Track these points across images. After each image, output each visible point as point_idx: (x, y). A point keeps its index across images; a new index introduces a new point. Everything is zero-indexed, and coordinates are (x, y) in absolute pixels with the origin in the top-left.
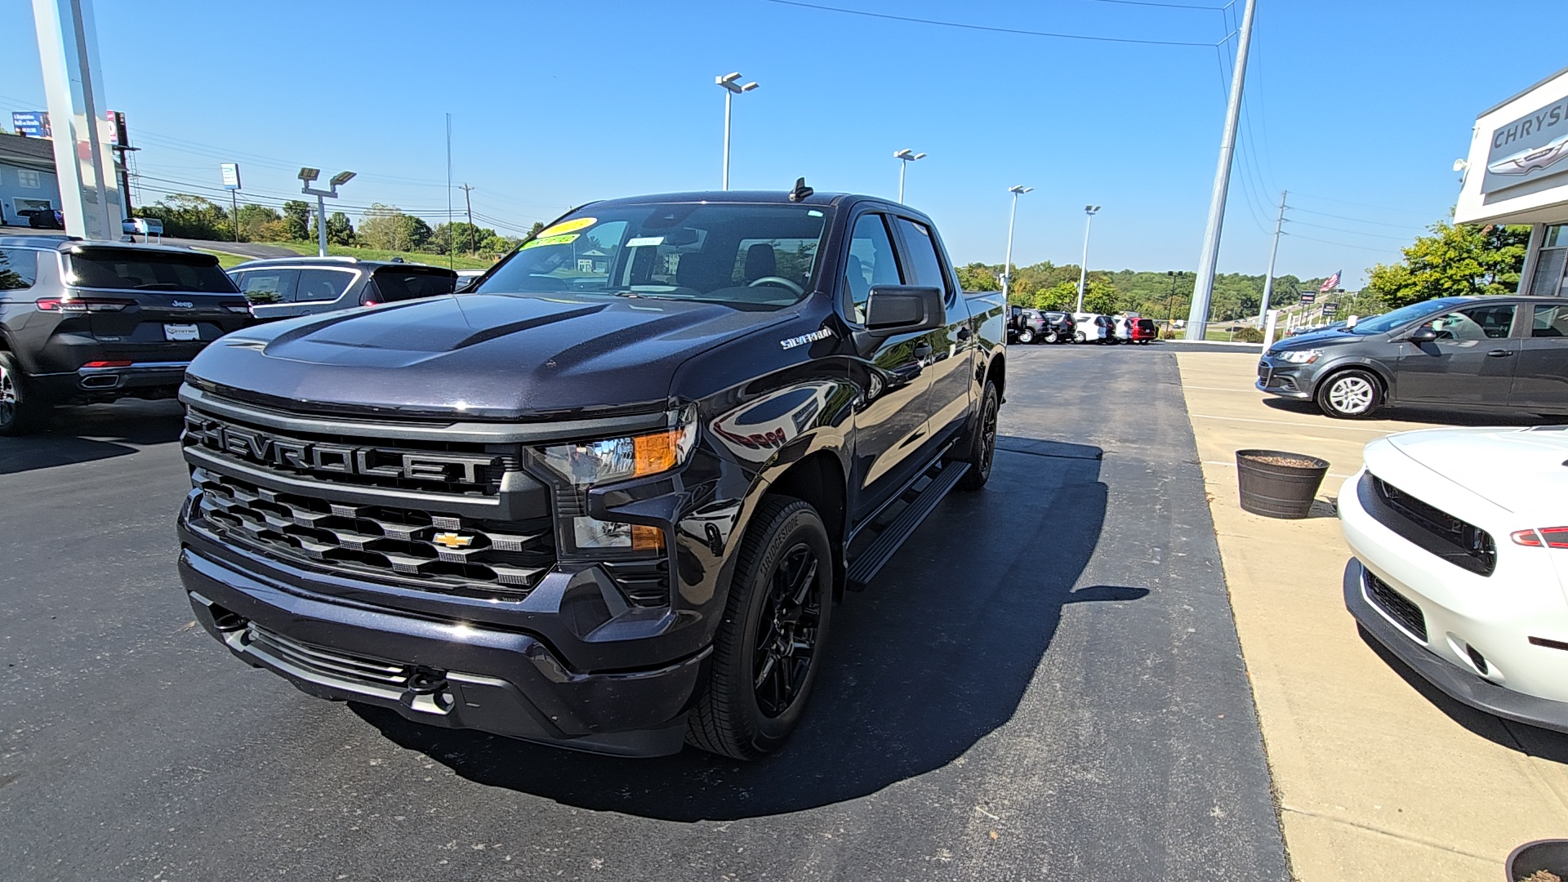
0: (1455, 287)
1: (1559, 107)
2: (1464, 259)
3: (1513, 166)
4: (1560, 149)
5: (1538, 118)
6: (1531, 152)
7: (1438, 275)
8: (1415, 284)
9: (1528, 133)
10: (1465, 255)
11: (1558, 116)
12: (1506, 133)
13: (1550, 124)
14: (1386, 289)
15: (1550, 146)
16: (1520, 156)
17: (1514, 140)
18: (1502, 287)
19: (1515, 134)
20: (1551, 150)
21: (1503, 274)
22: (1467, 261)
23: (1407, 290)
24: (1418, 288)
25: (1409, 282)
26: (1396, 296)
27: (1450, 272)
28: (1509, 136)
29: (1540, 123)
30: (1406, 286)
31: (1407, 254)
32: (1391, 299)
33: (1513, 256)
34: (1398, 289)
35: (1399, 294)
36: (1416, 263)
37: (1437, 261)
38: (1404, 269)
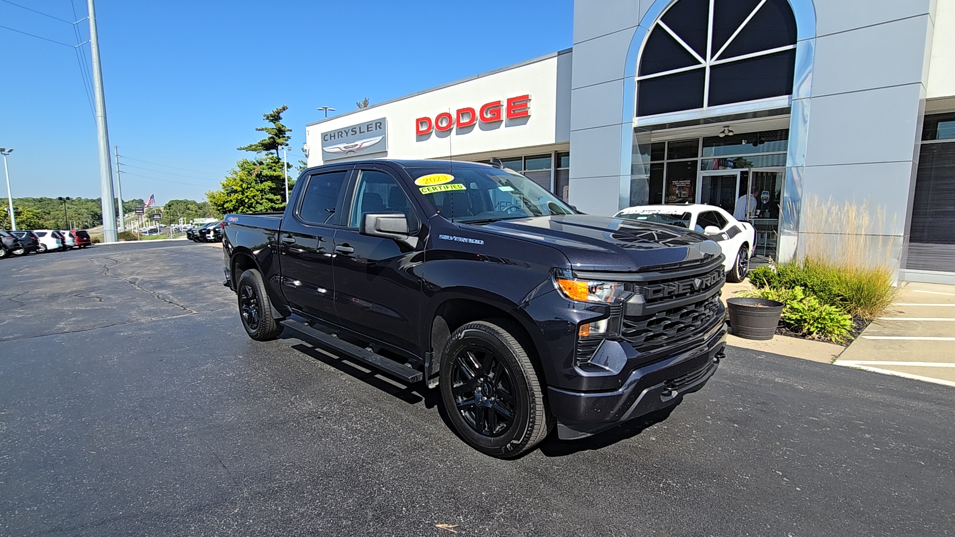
0: (250, 202)
1: (355, 128)
2: (249, 188)
3: (338, 150)
4: (361, 146)
5: (345, 131)
6: (346, 145)
7: (241, 196)
8: (231, 201)
9: (342, 137)
10: (249, 186)
11: (356, 132)
12: (329, 135)
13: (352, 135)
14: (218, 204)
15: (356, 143)
16: (342, 146)
17: (335, 138)
18: (268, 201)
19: (334, 136)
20: (357, 145)
21: (266, 195)
22: (251, 189)
23: (228, 204)
24: (234, 203)
25: (228, 200)
26: (223, 207)
27: (246, 194)
28: (331, 137)
29: (347, 134)
30: (227, 202)
31: (223, 185)
32: (221, 209)
33: (269, 186)
34: (224, 204)
35: (225, 206)
36: (228, 190)
37: (239, 189)
38: (224, 194)
